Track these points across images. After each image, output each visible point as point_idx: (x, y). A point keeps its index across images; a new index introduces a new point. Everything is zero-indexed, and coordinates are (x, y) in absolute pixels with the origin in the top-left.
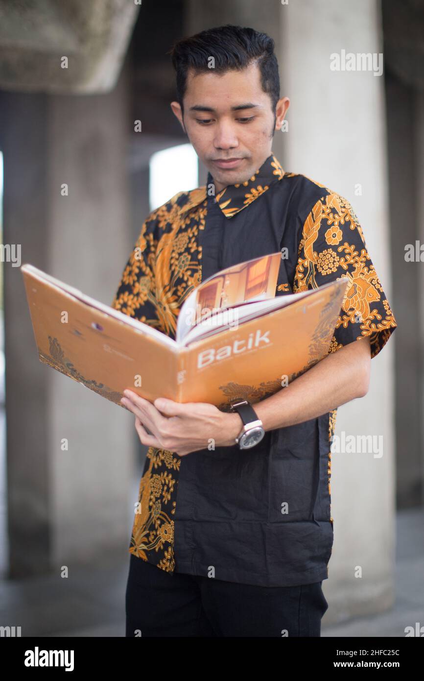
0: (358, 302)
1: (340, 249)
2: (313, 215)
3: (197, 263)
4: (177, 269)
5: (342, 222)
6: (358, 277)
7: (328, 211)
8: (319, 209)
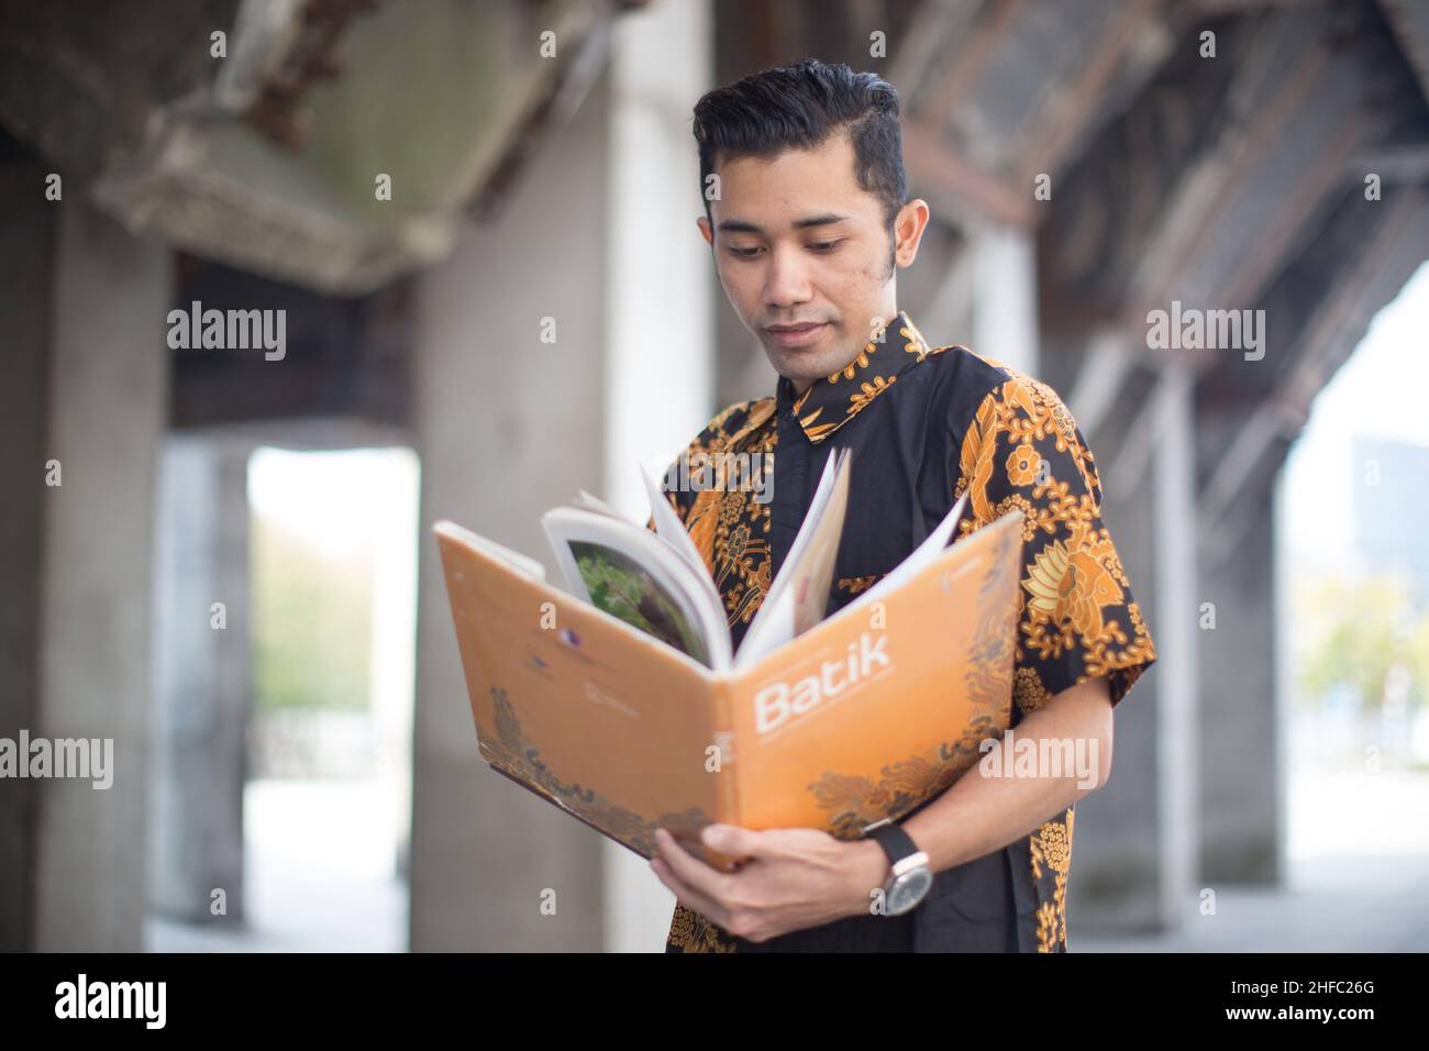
0: (1079, 604)
1: (1037, 493)
2: (978, 425)
3: (762, 541)
4: (727, 556)
5: (1040, 435)
6: (1078, 551)
7: (1010, 414)
8: (990, 412)
